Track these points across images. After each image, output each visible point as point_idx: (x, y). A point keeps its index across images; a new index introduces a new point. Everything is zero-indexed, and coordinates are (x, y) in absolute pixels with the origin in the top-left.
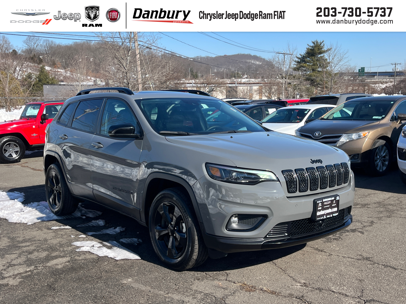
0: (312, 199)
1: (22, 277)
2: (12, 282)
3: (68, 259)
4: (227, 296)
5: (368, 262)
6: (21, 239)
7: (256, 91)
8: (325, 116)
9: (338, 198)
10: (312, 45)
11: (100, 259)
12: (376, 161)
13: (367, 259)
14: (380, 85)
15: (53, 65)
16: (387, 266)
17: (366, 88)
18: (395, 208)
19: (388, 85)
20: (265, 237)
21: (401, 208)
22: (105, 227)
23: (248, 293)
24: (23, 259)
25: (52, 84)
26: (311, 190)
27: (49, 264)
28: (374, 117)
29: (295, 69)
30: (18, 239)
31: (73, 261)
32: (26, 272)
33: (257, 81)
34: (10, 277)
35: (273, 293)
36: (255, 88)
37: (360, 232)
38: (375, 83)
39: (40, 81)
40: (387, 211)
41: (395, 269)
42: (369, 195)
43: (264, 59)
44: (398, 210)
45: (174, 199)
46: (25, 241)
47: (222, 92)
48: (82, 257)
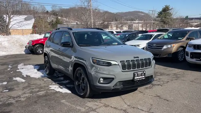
0: (133, 72)
1: (27, 98)
2: (23, 99)
3: (45, 92)
4: (97, 108)
5: (159, 98)
6: (32, 84)
7: (140, 26)
8: (159, 38)
9: (145, 72)
10: (165, 7)
11: (57, 92)
12: (179, 56)
13: (159, 96)
14: (195, 23)
15: (62, 16)
16: (165, 100)
17: (188, 24)
18: (180, 76)
19: (198, 23)
20: (113, 87)
21: (183, 76)
22: (63, 80)
23: (105, 108)
24: (30, 91)
25: (61, 24)
26: (133, 69)
27: (38, 94)
28: (179, 38)
29: (157, 17)
30: (31, 84)
31: (47, 92)
32: (29, 96)
33: (142, 22)
34: (23, 97)
35: (115, 108)
36: (140, 25)
37: (161, 85)
38: (192, 22)
39: (56, 23)
40: (176, 77)
41: (168, 101)
42: (172, 70)
43: (145, 13)
44: (181, 77)
45: (82, 71)
46: (33, 84)
47: (126, 27)
48: (51, 91)
